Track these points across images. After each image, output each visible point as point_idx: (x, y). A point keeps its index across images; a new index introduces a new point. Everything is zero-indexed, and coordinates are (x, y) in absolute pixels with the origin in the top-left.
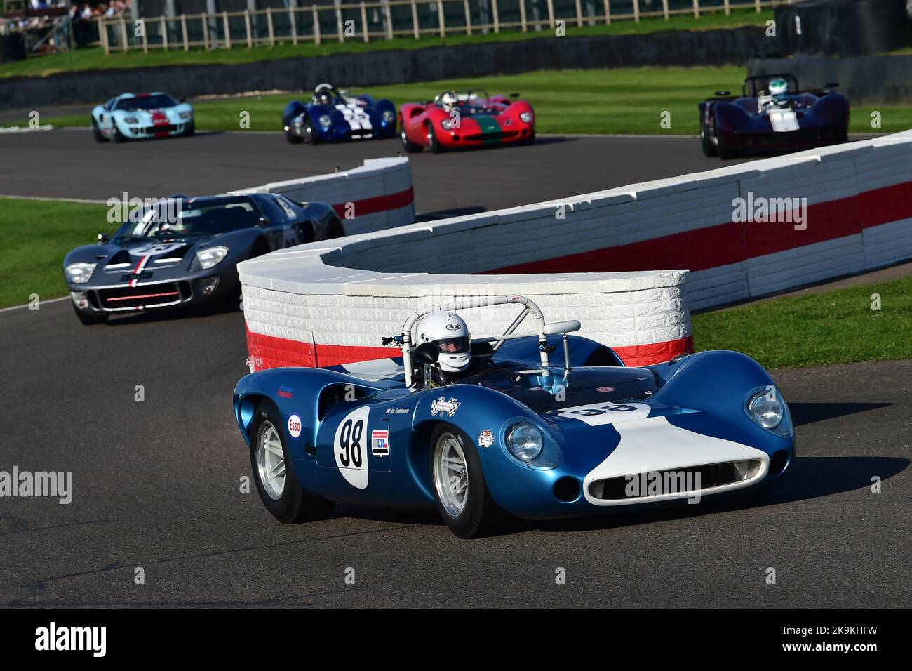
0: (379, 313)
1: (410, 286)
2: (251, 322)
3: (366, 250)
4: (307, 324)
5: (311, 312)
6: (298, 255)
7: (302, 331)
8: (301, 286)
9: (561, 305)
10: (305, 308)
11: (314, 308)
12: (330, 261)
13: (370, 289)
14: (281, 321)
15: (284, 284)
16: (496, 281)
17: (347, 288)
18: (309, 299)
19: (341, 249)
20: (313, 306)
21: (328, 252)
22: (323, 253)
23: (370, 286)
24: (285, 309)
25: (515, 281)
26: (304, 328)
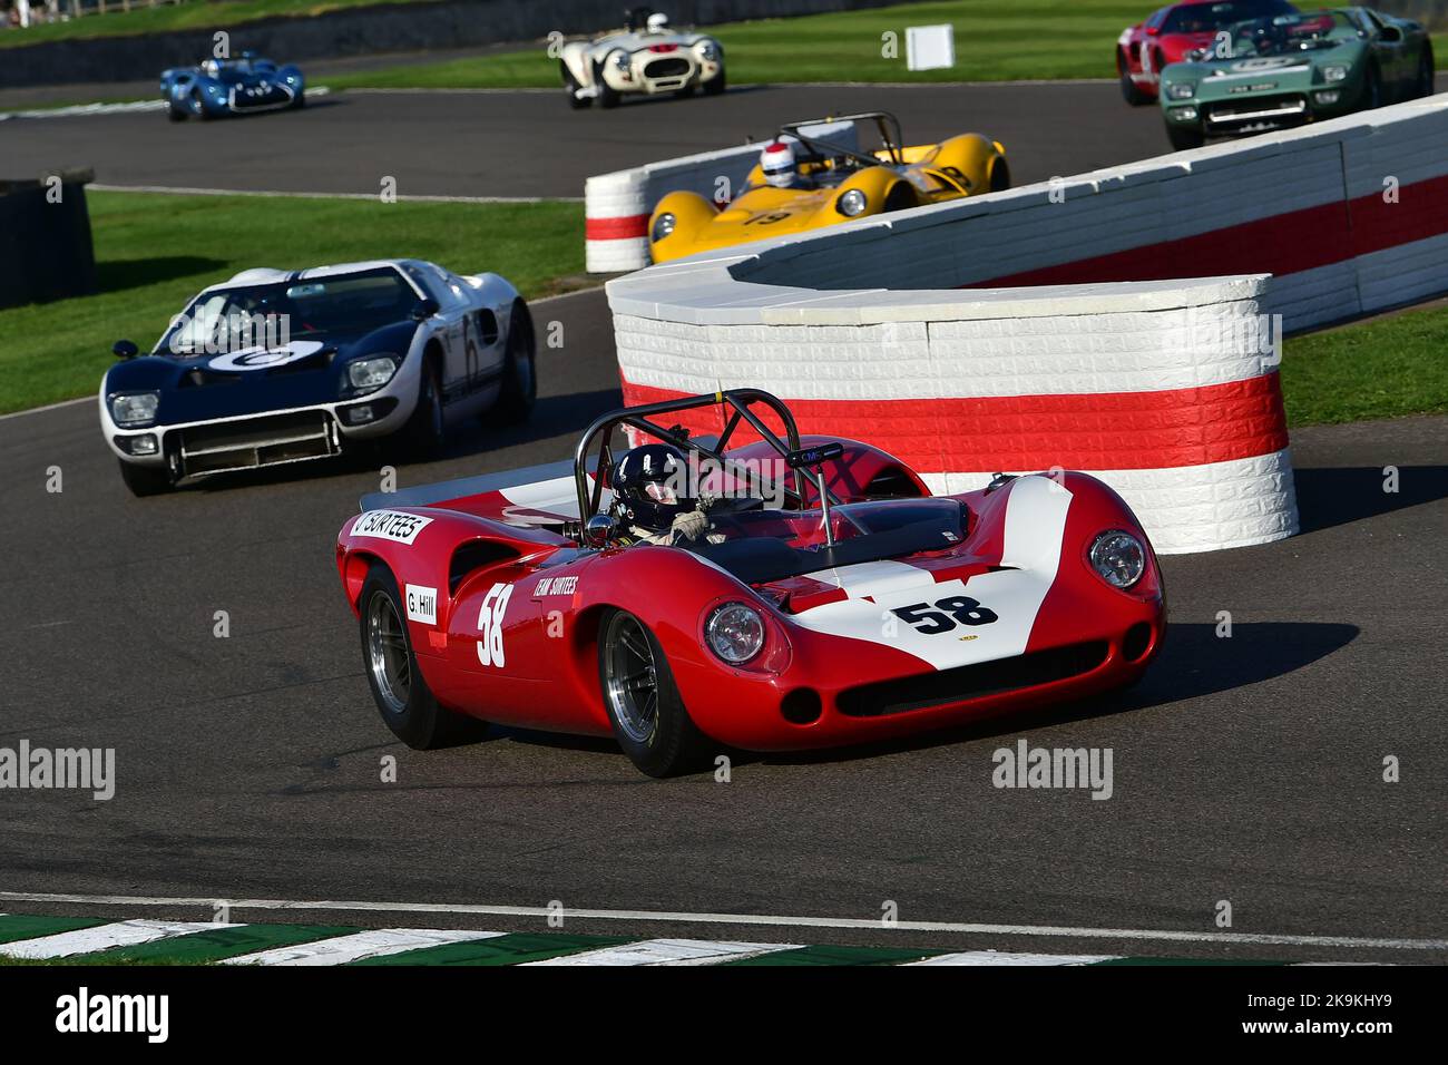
0: (816, 351)
1: (862, 309)
2: (628, 368)
3: (796, 257)
4: (710, 369)
5: (717, 350)
6: (695, 267)
7: (703, 379)
8: (700, 314)
9: (1085, 331)
10: (708, 345)
11: (720, 345)
12: (743, 276)
13: (801, 314)
14: (647, 362)
15: (675, 311)
16: (988, 299)
17: (767, 313)
18: (714, 332)
19: (757, 257)
20: (719, 341)
21: (739, 262)
22: (733, 263)
23: (802, 310)
24: (653, 344)
25: (1015, 297)
26: (706, 375)
